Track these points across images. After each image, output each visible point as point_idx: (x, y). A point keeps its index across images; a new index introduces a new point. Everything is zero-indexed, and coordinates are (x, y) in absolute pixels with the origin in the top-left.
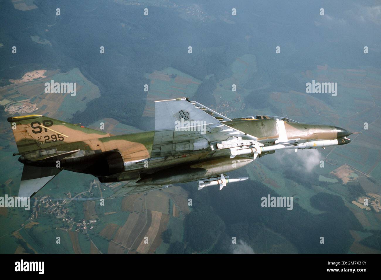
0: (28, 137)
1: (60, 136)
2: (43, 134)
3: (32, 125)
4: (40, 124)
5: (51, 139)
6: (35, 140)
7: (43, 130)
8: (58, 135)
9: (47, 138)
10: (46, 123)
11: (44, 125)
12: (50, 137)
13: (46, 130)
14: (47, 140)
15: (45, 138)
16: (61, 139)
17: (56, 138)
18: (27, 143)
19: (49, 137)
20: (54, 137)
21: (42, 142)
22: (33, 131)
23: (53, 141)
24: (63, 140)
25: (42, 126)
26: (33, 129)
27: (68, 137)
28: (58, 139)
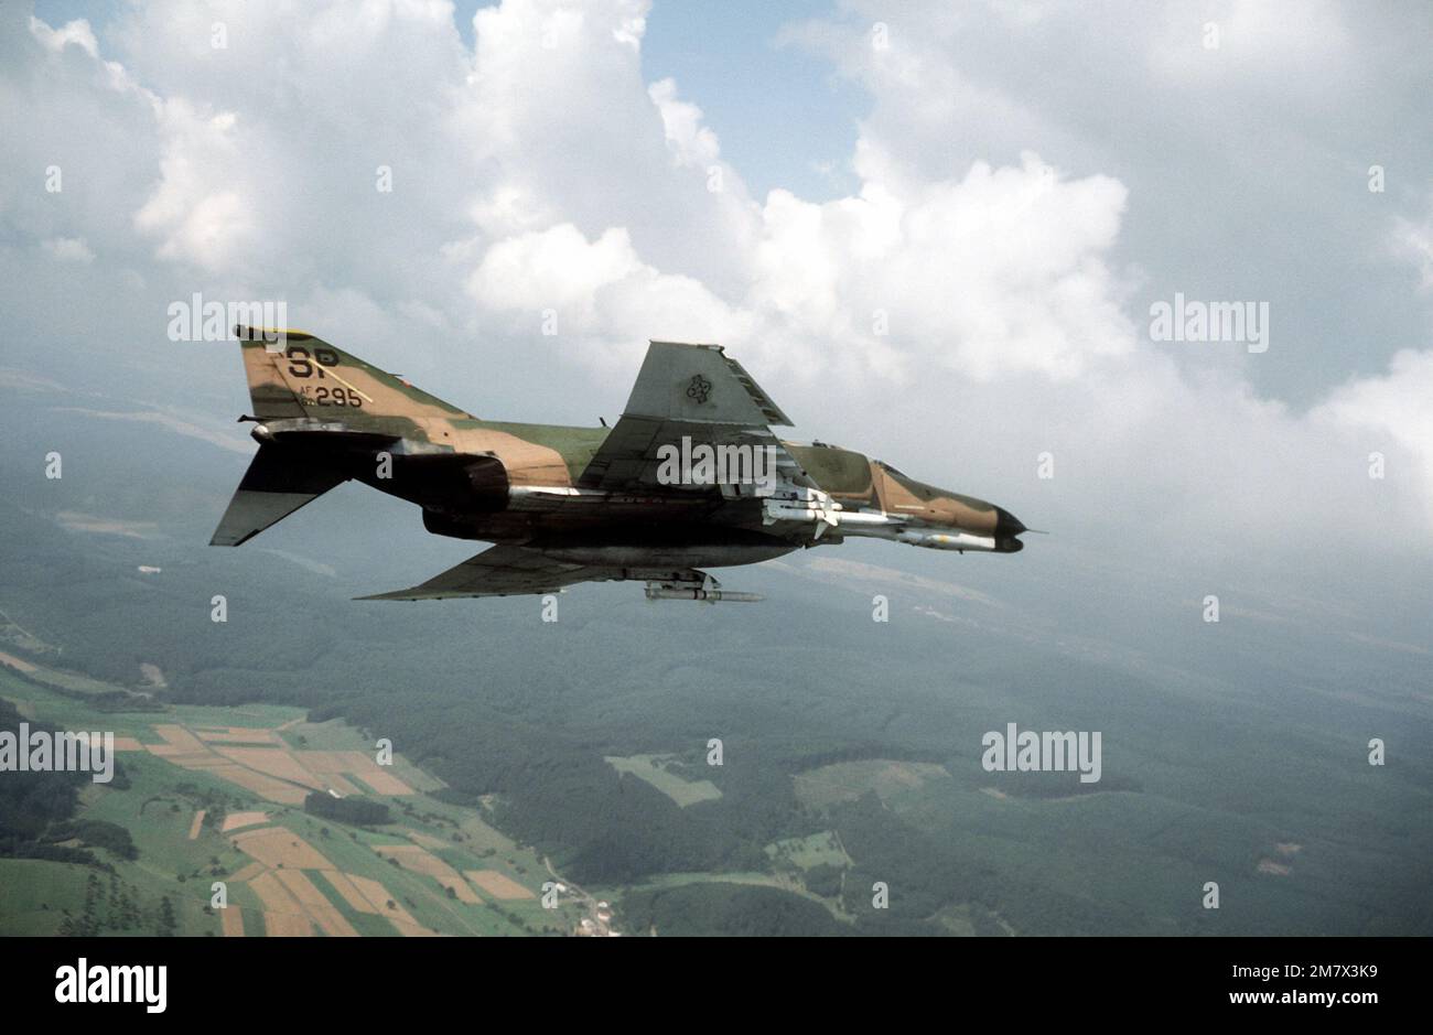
0: (278, 382)
1: (353, 394)
2: (314, 382)
3: (289, 356)
4: (307, 355)
5: (331, 398)
6: (293, 393)
7: (315, 373)
8: (350, 391)
9: (322, 393)
10: (323, 356)
11: (319, 361)
12: (330, 393)
13: (321, 374)
14: (322, 400)
15: (317, 391)
16: (356, 402)
17: (343, 397)
18: (275, 395)
19: (326, 391)
20: (338, 393)
21: (311, 400)
22: (292, 370)
23: (335, 402)
24: (359, 406)
25: (313, 361)
26: (292, 365)
27: (371, 401)
28: (348, 400)
